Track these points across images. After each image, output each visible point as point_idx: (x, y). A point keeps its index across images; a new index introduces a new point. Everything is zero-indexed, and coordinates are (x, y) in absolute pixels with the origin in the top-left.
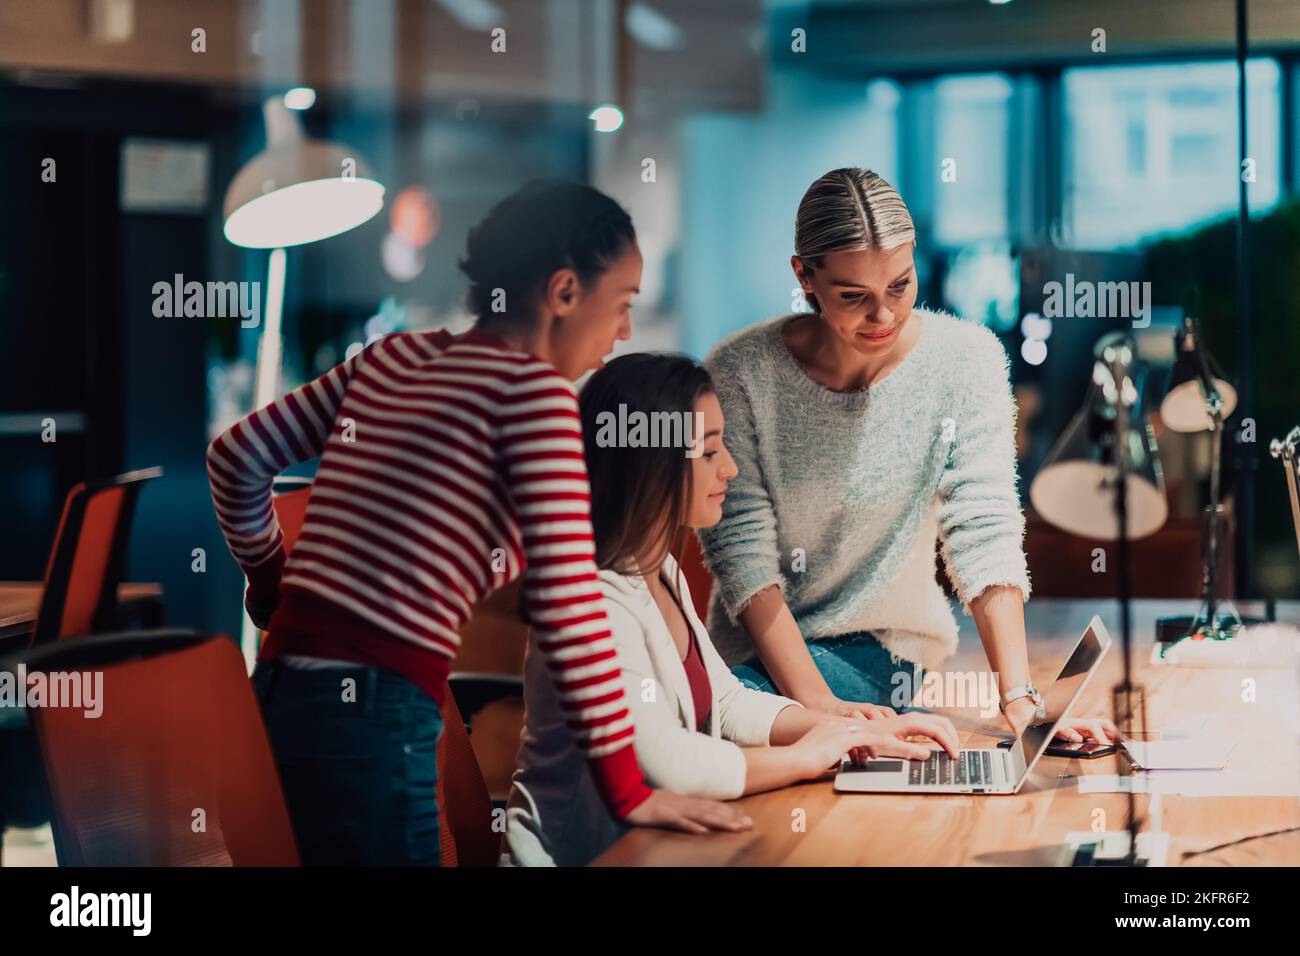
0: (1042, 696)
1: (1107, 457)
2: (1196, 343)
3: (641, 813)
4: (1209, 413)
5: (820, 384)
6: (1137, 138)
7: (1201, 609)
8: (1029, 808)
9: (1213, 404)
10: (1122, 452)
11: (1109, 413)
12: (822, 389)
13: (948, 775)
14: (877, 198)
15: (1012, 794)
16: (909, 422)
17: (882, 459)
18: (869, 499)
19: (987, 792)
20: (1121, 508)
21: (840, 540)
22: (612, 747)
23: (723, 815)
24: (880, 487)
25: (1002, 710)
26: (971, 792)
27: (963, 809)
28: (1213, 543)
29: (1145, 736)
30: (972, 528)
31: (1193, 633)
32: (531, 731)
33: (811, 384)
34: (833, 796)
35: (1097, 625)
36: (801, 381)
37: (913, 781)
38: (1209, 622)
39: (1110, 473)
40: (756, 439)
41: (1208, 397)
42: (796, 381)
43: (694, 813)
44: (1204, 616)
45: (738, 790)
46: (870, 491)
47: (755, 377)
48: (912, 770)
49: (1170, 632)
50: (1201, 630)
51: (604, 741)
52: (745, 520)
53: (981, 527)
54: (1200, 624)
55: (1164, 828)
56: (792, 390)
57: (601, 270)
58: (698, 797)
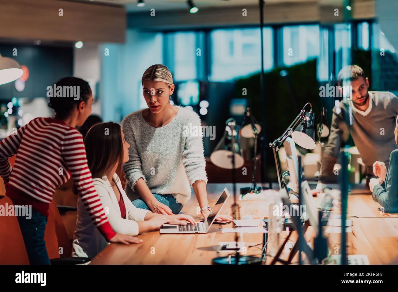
0: (211, 209)
1: (230, 149)
2: (250, 114)
3: (114, 239)
4: (254, 133)
5: (151, 125)
6: (231, 45)
7: (252, 185)
8: (210, 237)
9: (255, 131)
10: (233, 148)
11: (229, 138)
12: (152, 127)
13: (189, 229)
15: (205, 233)
16: (175, 135)
17: (168, 145)
18: (165, 155)
19: (199, 233)
20: (233, 162)
21: (158, 167)
23: (135, 240)
24: (168, 152)
25: (201, 213)
26: (195, 233)
27: (193, 237)
28: (255, 168)
29: (239, 218)
30: (191, 165)
31: (250, 192)
32: (79, 220)
33: (149, 125)
34: (160, 235)
35: (226, 190)
36: (147, 125)
37: (180, 230)
38: (254, 189)
39: (230, 153)
40: (135, 141)
41: (253, 129)
42: (145, 125)
43: (127, 240)
44: (253, 187)
45: (137, 233)
46: (165, 153)
47: (135, 125)
48: (179, 228)
49: (244, 191)
50: (252, 191)
52: (131, 164)
53: (194, 165)
54: (252, 189)
55: (244, 241)
56: (145, 128)
58: (128, 235)
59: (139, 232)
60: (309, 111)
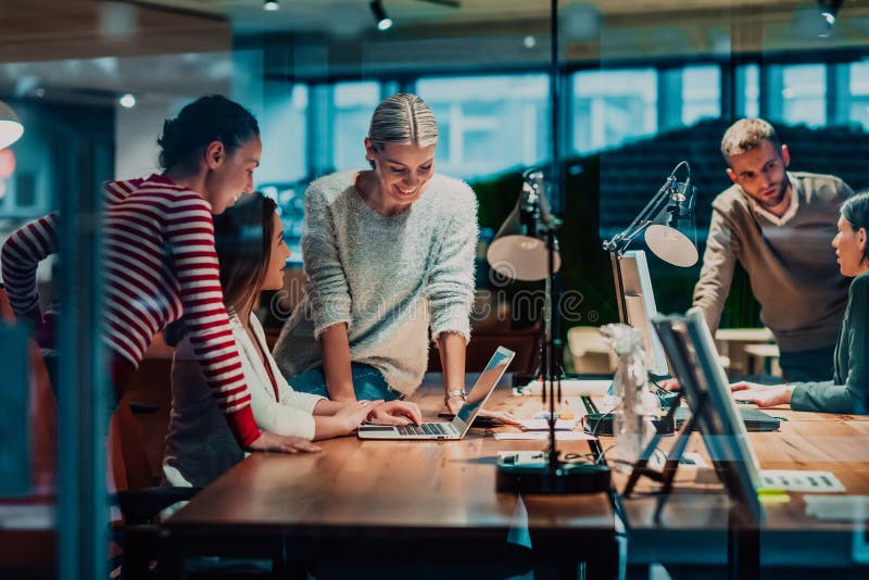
5: (373, 209)
8: (471, 445)
11: (529, 209)
14: (421, 115)
15: (459, 440)
19: (446, 438)
22: (239, 407)
23: (305, 445)
26: (436, 438)
31: (537, 378)
33: (368, 209)
34: (359, 441)
37: (403, 435)
48: (399, 430)
51: (235, 403)
57: (237, 146)
59: (316, 437)
60: (684, 182)
